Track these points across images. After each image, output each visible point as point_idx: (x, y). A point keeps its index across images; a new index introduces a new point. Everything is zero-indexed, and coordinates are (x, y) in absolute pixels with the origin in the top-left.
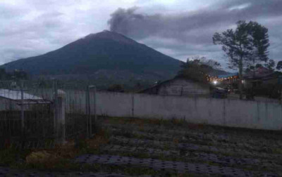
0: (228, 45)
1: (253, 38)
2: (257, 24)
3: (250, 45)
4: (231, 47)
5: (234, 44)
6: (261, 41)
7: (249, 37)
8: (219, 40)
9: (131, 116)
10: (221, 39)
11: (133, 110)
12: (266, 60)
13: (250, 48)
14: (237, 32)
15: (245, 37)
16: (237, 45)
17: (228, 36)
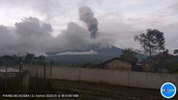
0: (143, 42)
1: (156, 38)
2: (157, 31)
3: (154, 42)
4: (145, 42)
5: (146, 41)
6: (161, 39)
7: (154, 37)
8: (137, 39)
9: (79, 80)
10: (139, 38)
11: (80, 77)
12: (164, 49)
13: (155, 43)
14: (147, 35)
15: (152, 37)
16: (148, 41)
17: (142, 37)
